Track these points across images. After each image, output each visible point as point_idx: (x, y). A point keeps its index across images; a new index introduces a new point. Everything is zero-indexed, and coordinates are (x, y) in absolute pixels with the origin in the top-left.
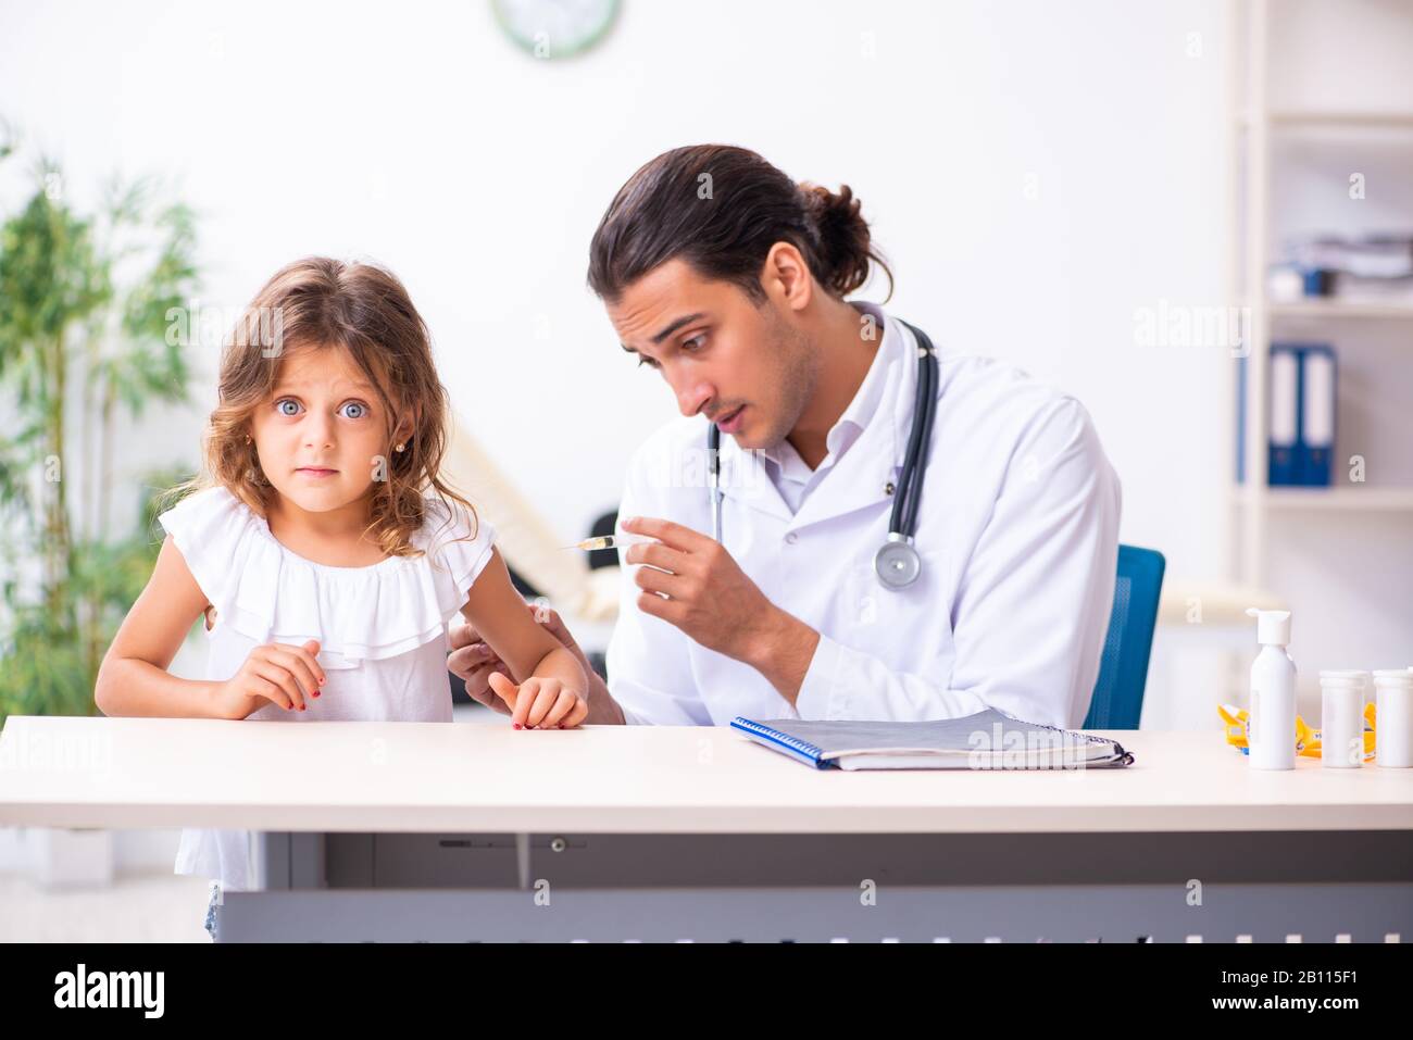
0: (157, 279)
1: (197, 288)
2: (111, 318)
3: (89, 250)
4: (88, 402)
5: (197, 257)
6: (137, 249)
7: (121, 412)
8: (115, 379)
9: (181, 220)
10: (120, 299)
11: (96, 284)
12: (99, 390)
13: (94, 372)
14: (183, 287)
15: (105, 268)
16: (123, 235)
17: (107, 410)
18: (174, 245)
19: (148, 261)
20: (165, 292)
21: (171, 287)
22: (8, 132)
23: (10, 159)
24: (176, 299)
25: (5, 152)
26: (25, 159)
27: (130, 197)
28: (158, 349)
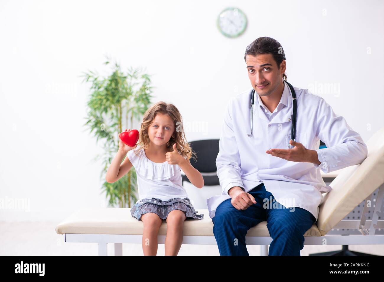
0: (142, 90)
1: (151, 92)
2: (132, 98)
3: (127, 83)
4: (127, 118)
6: (137, 84)
7: (134, 119)
8: (133, 112)
9: (147, 77)
10: (134, 94)
11: (128, 91)
12: (130, 115)
13: (128, 112)
15: (130, 89)
16: (134, 81)
17: (132, 118)
18: (145, 82)
19: (140, 86)
20: (143, 93)
21: (145, 92)
22: (108, 58)
23: (108, 64)
24: (146, 94)
25: (107, 63)
26: (112, 64)
27: (135, 72)
28: (142, 106)
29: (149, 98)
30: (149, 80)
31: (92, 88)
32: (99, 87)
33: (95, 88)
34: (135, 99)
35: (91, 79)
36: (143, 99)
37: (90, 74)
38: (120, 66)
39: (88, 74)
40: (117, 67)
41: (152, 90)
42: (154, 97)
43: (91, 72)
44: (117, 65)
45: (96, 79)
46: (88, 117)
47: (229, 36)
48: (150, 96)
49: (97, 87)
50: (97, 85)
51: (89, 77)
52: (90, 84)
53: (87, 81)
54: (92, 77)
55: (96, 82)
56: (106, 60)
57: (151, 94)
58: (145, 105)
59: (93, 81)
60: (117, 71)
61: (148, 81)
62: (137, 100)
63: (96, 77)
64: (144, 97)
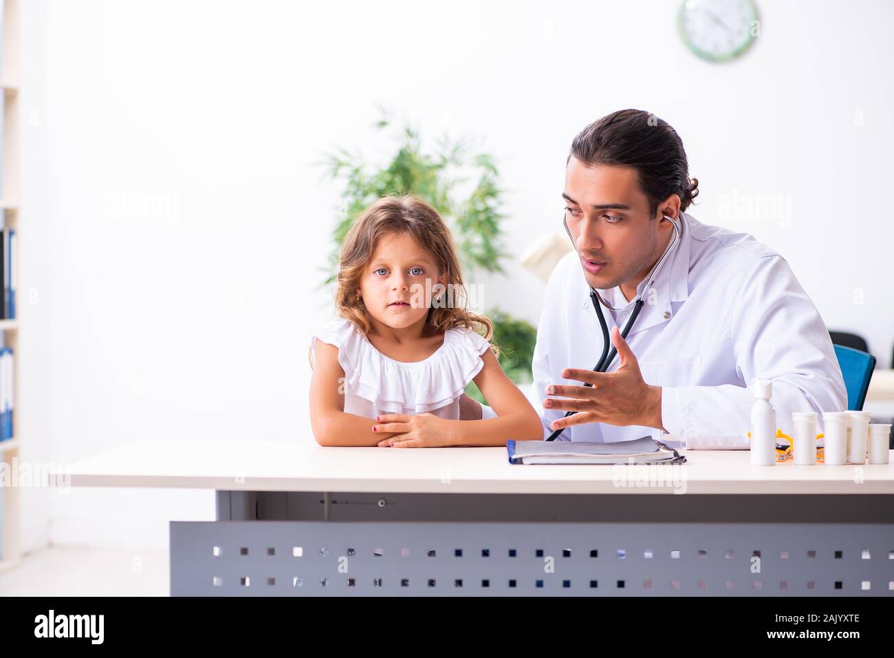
0: (474, 200)
1: (500, 203)
5: (500, 184)
6: (463, 180)
9: (486, 162)
14: (491, 202)
15: (445, 193)
18: (485, 178)
19: (472, 187)
20: (480, 207)
21: (484, 203)
22: (385, 112)
23: (386, 129)
24: (487, 210)
25: (383, 124)
26: (396, 128)
27: (455, 150)
28: (477, 239)
29: (494, 220)
30: (496, 172)
31: (346, 194)
32: (364, 191)
33: (355, 193)
34: (460, 221)
35: (345, 171)
36: (480, 224)
37: (343, 158)
38: (417, 136)
39: (335, 159)
40: (409, 137)
41: (502, 197)
42: (507, 217)
43: (345, 152)
44: (409, 133)
45: (357, 171)
46: (327, 265)
47: (710, 58)
48: (496, 215)
49: (360, 193)
50: (359, 188)
51: (340, 164)
52: (342, 183)
53: (335, 175)
54: (348, 165)
55: (356, 179)
56: (379, 117)
57: (500, 210)
58: (485, 237)
59: (350, 176)
60: (408, 146)
61: (491, 175)
62: (465, 225)
63: (356, 164)
64: (482, 217)
